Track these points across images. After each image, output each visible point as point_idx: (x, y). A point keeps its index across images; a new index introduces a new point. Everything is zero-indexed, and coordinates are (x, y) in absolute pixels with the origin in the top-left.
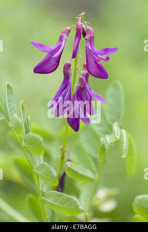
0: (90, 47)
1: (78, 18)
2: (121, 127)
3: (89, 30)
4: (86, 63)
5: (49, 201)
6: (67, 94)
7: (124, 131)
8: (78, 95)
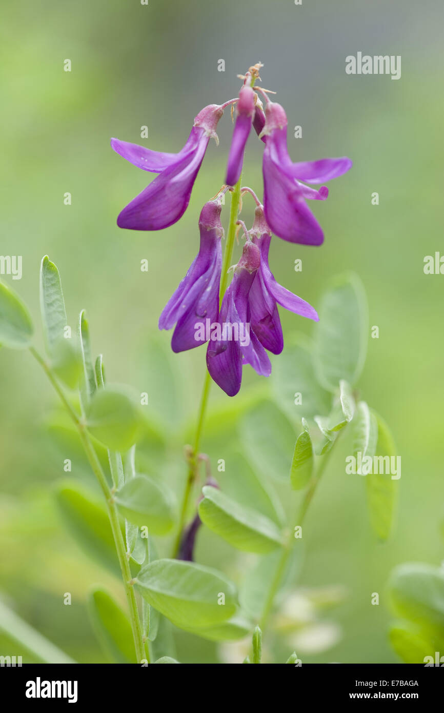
0: (274, 157)
1: (243, 77)
2: (355, 395)
3: (274, 111)
4: (262, 206)
5: (150, 587)
6: (209, 289)
7: (364, 407)
8: (237, 294)
